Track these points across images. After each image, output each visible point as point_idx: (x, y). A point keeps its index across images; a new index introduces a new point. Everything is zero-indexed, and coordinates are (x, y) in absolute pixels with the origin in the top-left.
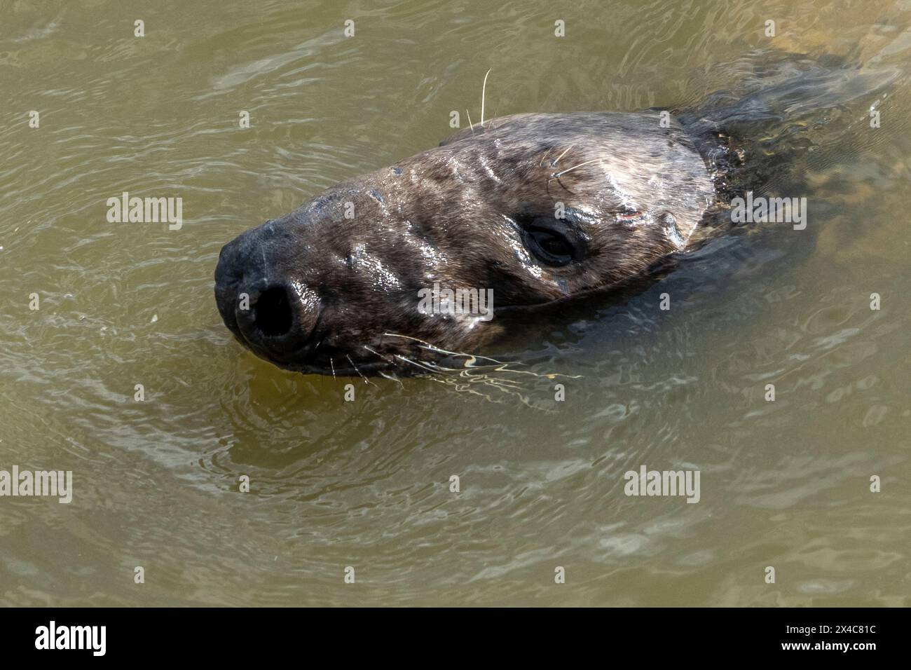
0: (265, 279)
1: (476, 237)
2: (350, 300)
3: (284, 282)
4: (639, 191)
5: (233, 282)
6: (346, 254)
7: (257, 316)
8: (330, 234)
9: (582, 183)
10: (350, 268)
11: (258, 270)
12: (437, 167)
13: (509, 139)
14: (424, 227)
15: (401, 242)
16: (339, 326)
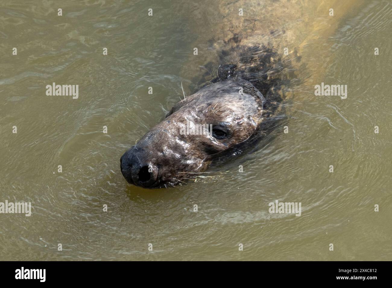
0: (140, 165)
1: (197, 136)
2: (166, 165)
3: (146, 164)
4: (239, 111)
5: (129, 168)
6: (162, 151)
7: (139, 177)
8: (156, 147)
9: (223, 113)
10: (164, 155)
11: (137, 163)
12: (180, 118)
13: (197, 104)
14: (182, 137)
15: (176, 143)
16: (165, 174)
